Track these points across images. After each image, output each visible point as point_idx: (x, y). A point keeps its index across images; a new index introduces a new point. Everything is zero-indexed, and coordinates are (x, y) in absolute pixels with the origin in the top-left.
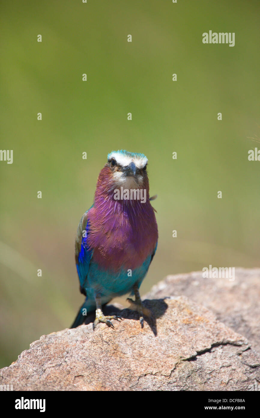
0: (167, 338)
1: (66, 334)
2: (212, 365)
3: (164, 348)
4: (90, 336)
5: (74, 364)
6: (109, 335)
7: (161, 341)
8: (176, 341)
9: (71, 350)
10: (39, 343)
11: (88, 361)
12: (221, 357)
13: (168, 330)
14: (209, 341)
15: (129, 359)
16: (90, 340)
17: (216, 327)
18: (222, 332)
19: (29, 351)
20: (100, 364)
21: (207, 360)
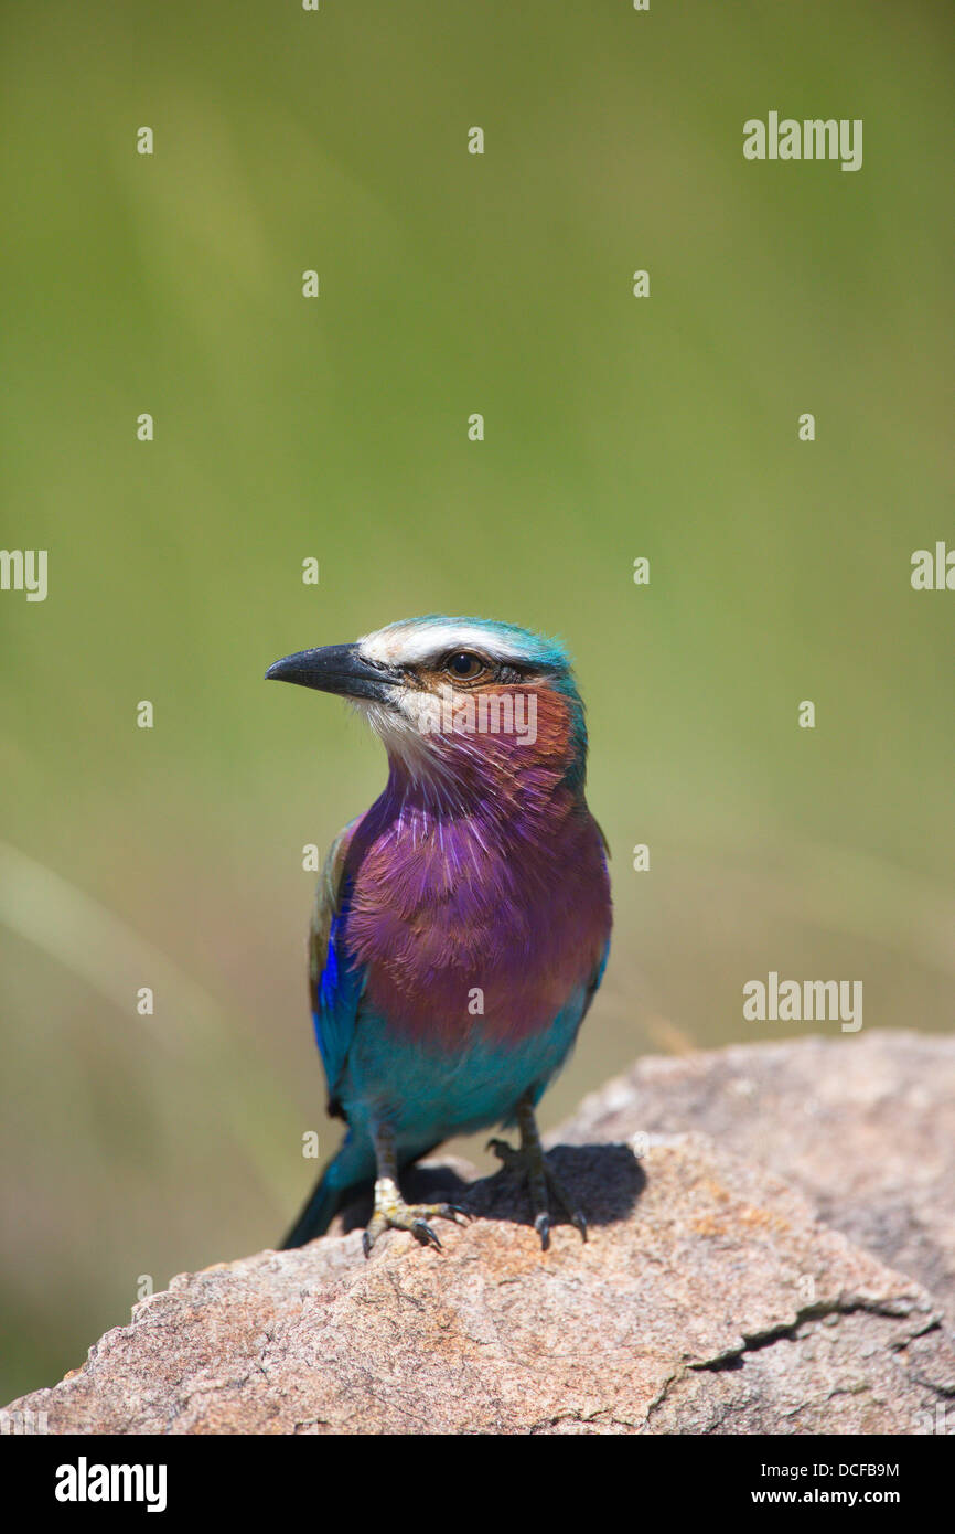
0: (633, 1286)
1: (264, 1269)
2: (798, 1384)
3: (623, 1324)
4: (355, 1276)
5: (294, 1380)
6: (424, 1274)
7: (613, 1296)
8: (667, 1296)
9: (281, 1329)
10: (166, 1301)
11: (344, 1368)
12: (831, 1358)
13: (641, 1256)
14: (789, 1297)
15: (494, 1362)
16: (353, 1292)
17: (816, 1249)
18: (838, 1265)
19: (130, 1330)
20: (388, 1379)
21: (781, 1368)
